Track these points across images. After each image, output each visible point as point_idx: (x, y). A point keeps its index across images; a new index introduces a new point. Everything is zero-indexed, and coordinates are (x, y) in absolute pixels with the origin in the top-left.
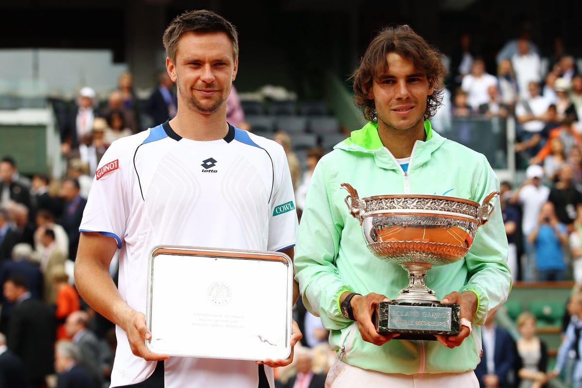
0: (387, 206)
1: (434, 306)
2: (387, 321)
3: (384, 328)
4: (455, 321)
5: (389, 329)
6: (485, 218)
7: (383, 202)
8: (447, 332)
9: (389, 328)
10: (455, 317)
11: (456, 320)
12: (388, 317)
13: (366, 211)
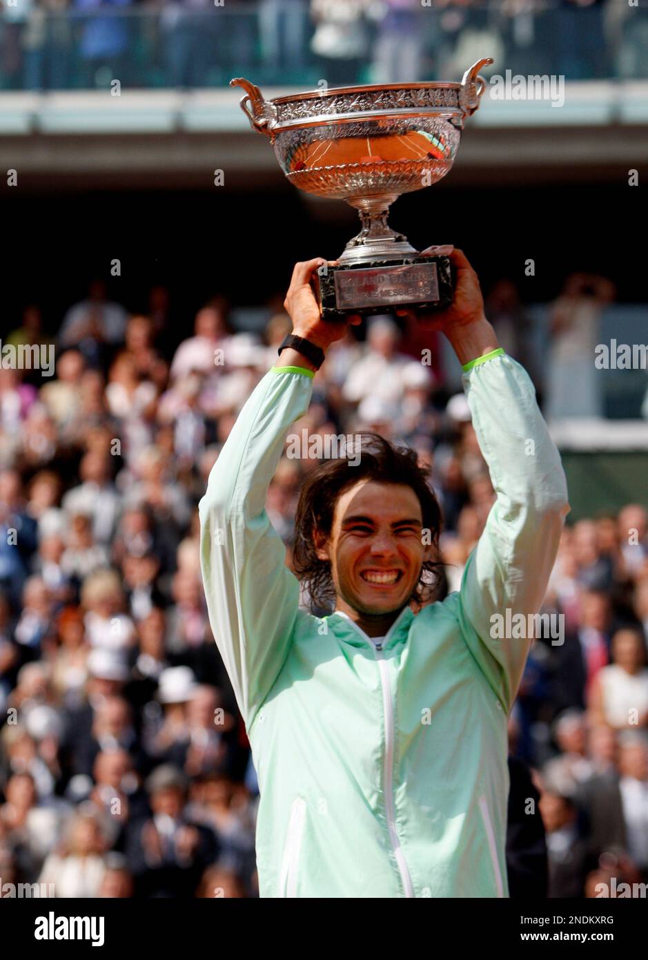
0: (311, 110)
1: (407, 263)
2: (334, 297)
3: (331, 309)
4: (443, 283)
5: (339, 310)
6: (473, 106)
7: (305, 105)
8: (434, 302)
9: (338, 308)
10: (444, 276)
11: (445, 282)
12: (334, 291)
13: (278, 121)
